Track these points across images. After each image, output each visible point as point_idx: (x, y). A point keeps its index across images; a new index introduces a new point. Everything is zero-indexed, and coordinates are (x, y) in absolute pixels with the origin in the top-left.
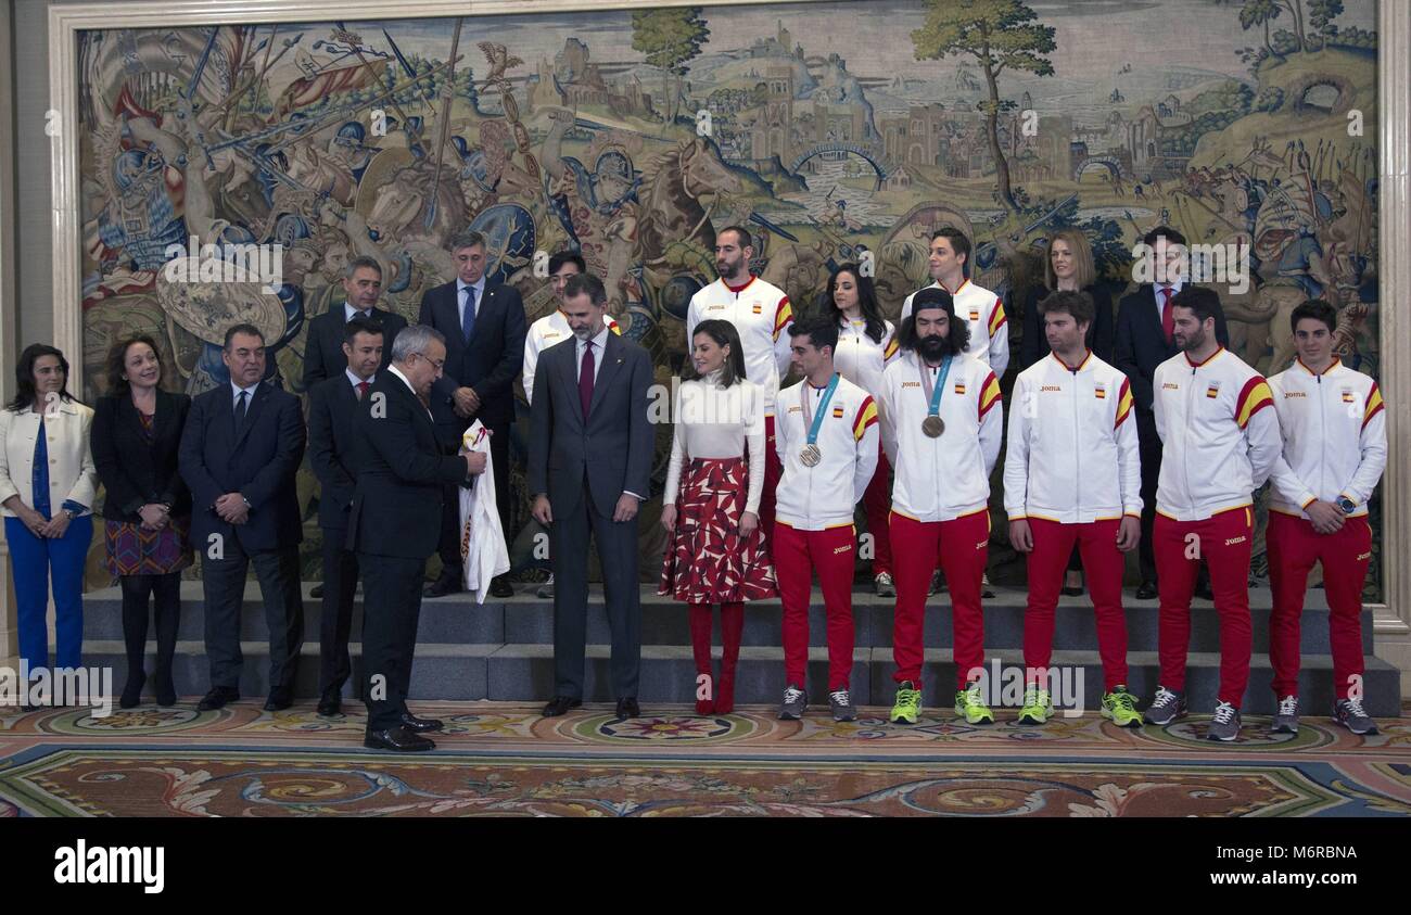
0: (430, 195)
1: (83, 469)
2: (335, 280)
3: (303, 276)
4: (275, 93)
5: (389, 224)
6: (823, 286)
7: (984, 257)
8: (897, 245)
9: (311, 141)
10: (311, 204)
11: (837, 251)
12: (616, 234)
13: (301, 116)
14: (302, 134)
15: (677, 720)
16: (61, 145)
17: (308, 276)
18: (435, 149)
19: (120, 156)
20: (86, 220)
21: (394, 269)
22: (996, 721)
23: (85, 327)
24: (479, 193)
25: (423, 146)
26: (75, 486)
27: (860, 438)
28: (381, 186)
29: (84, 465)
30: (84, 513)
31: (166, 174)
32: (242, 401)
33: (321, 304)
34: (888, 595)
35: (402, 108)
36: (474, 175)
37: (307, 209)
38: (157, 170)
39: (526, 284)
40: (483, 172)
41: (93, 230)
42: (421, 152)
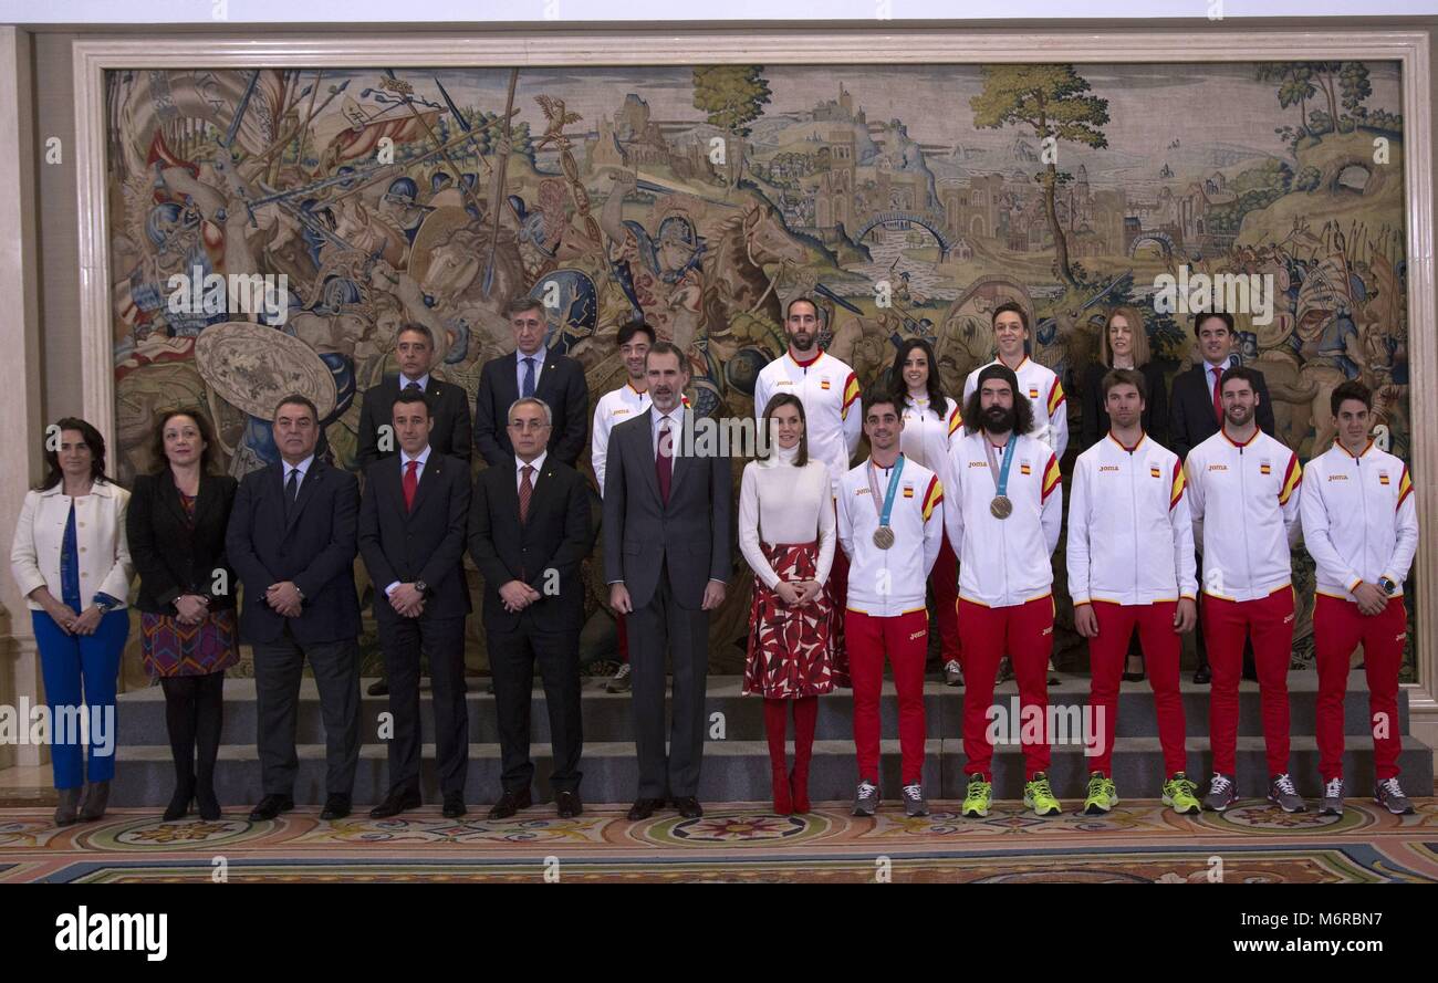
0: (487, 257)
1: (116, 559)
2: (387, 349)
3: (354, 344)
4: (321, 144)
5: (444, 290)
6: (890, 361)
7: (1044, 334)
8: (960, 320)
9: (359, 197)
10: (361, 266)
11: (902, 326)
12: (680, 303)
13: (349, 169)
14: (349, 190)
15: (751, 819)
16: (89, 196)
17: (359, 345)
18: (492, 208)
19: (153, 209)
20: (116, 281)
21: (450, 338)
22: (1063, 812)
23: (117, 399)
24: (538, 257)
25: (478, 204)
26: (106, 578)
27: (928, 519)
28: (435, 247)
29: (118, 554)
30: (118, 607)
31: (204, 229)
32: (293, 479)
33: (374, 375)
34: (957, 684)
35: (457, 164)
36: (533, 238)
37: (356, 271)
38: (195, 225)
39: (589, 356)
40: (541, 234)
41: (124, 291)
42: (477, 213)
